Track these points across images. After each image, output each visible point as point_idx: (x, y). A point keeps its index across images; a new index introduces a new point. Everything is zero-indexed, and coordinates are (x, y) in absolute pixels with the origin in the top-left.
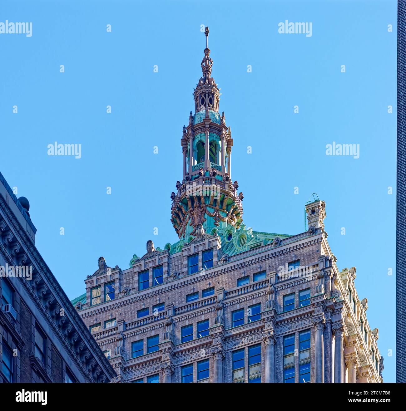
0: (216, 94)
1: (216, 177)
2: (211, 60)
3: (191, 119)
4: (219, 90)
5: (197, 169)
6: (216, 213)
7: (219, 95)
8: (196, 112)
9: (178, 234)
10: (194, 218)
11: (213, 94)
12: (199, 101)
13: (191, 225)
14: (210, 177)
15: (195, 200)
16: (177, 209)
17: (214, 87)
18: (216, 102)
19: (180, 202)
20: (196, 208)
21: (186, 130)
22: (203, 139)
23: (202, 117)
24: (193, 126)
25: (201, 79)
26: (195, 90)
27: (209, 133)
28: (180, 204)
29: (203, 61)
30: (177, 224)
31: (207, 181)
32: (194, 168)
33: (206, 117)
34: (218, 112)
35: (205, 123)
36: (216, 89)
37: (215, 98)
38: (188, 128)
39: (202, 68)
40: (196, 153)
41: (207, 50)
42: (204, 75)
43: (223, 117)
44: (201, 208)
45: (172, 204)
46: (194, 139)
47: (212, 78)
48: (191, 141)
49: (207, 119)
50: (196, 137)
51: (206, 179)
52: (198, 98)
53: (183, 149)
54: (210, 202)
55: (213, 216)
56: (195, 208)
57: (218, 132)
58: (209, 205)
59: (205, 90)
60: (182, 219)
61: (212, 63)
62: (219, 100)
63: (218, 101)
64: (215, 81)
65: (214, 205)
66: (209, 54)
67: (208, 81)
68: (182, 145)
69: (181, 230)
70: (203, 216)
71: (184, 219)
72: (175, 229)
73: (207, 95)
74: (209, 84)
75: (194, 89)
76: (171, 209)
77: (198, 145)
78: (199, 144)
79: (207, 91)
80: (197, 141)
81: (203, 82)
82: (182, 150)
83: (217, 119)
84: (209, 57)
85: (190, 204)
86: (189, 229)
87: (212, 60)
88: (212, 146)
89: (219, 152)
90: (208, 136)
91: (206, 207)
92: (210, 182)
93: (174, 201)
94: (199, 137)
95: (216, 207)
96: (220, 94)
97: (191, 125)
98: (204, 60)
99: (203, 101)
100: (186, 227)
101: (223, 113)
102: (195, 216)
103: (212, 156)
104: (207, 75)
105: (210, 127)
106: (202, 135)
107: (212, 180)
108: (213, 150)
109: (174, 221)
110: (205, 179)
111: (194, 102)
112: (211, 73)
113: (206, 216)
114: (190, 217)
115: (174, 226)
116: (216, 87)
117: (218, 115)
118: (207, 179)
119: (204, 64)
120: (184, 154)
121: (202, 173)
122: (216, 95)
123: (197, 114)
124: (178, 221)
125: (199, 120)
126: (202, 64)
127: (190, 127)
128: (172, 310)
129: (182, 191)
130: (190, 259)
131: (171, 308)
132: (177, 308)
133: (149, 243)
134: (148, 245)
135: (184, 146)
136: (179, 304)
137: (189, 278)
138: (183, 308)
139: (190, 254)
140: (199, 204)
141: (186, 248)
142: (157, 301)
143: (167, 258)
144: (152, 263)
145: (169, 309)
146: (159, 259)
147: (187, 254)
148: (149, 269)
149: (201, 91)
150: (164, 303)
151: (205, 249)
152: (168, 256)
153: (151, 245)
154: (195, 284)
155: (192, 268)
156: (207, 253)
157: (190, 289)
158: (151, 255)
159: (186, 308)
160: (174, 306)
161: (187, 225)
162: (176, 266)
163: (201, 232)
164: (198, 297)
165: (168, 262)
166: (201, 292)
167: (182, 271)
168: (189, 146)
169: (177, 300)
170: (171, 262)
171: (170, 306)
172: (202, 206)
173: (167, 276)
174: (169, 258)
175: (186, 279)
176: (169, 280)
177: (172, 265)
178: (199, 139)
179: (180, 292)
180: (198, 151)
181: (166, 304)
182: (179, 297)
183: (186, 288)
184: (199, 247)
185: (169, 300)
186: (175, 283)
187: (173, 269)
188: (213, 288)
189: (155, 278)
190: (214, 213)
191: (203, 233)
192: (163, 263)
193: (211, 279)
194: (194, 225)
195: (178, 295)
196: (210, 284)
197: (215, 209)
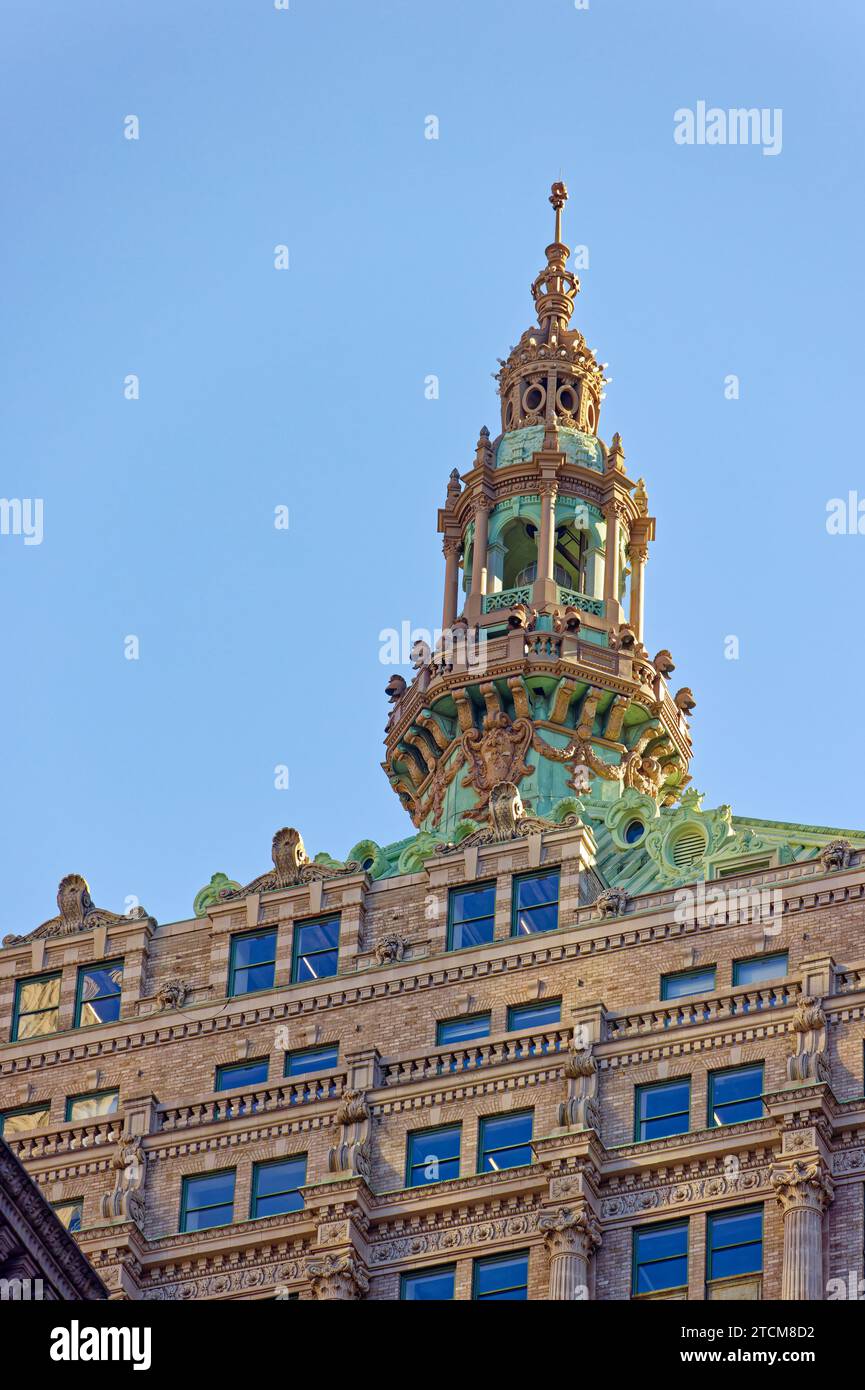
0: (589, 378)
1: (582, 634)
2: (573, 278)
3: (483, 449)
4: (601, 368)
5: (502, 605)
6: (577, 750)
7: (602, 383)
8: (504, 431)
9: (413, 812)
10: (481, 763)
11: (577, 382)
12: (519, 398)
13: (467, 785)
14: (555, 634)
15: (488, 706)
16: (411, 731)
17: (582, 359)
18: (590, 403)
19: (423, 708)
20: (493, 733)
21: (463, 485)
22: (531, 513)
23: (527, 445)
24: (490, 473)
25: (532, 332)
26: (503, 364)
27: (558, 496)
28: (425, 713)
29: (540, 281)
30: (406, 780)
31: (543, 646)
32: (491, 601)
33: (544, 448)
34: (594, 433)
35: (541, 464)
36: (589, 363)
37: (585, 393)
38: (468, 478)
39: (535, 299)
40: (498, 558)
41: (556, 251)
42: (541, 322)
43: (616, 450)
44: (513, 731)
45: (390, 714)
46: (492, 513)
47: (575, 331)
48: (479, 517)
49: (549, 453)
50: (502, 507)
51: (539, 640)
52: (516, 390)
53: (446, 540)
54: (551, 714)
55: (563, 760)
56: (489, 729)
57: (593, 493)
58: (547, 723)
59: (544, 366)
60: (431, 763)
61: (578, 287)
62: (602, 397)
63: (596, 402)
64: (585, 341)
65: (570, 724)
66: (565, 259)
67: (559, 341)
68: (442, 528)
69: (425, 798)
70: (522, 757)
71: (440, 766)
72: (397, 796)
73: (552, 382)
74: (562, 348)
75: (499, 360)
76: (386, 730)
77: (508, 532)
78: (515, 528)
79: (554, 368)
80: (502, 519)
81: (539, 342)
82: (442, 544)
83: (590, 453)
84: (564, 269)
85: (465, 716)
86: (460, 798)
87: (576, 278)
88: (566, 538)
89: (597, 556)
90: (553, 506)
91: (536, 728)
92: (553, 648)
93: (402, 703)
94: (516, 506)
95: (575, 728)
96: (605, 380)
97: (482, 469)
98: (547, 278)
99: (535, 398)
100: (444, 790)
101: (617, 437)
102: (488, 756)
103: (568, 566)
104: (554, 320)
105: (560, 477)
106: (527, 500)
107: (565, 642)
108: (573, 549)
109: (393, 769)
110: (533, 640)
111: (498, 399)
112: (569, 317)
113: (534, 758)
114: (465, 760)
115: (393, 787)
116: (589, 357)
117: (596, 442)
118: (544, 640)
119: (544, 289)
120: (451, 557)
121: (520, 621)
122: (591, 381)
123: (507, 435)
124: (413, 769)
125: (519, 453)
126: (535, 289)
127: (478, 475)
128: (371, 1070)
129: (436, 675)
130: (459, 899)
131: (366, 1063)
132: (395, 1062)
133: (286, 838)
134: (281, 845)
135: (452, 532)
136: (403, 1049)
137: (453, 963)
138: (421, 1064)
139: (458, 879)
140: (504, 719)
141: (443, 861)
142: (305, 1035)
143: (358, 891)
144: (292, 904)
145: (357, 1065)
146: (324, 892)
147: (448, 882)
148: (277, 926)
149: (530, 368)
150: (338, 1042)
151: (524, 866)
152: (363, 882)
153: (291, 844)
154: (478, 984)
155: (466, 927)
156: (533, 882)
157: (454, 1001)
158: (289, 877)
159: (434, 1066)
160: (380, 1056)
161: (453, 786)
162: (395, 918)
163: (509, 811)
164: (487, 1029)
165: (362, 905)
166: (504, 1011)
167: (421, 936)
168: (469, 533)
169: (396, 1034)
170: (376, 906)
171: (364, 1056)
172: (516, 725)
173: (355, 953)
174: (368, 890)
175: (436, 966)
176: (362, 964)
177: (378, 914)
178: (515, 512)
179: (408, 1007)
180: (507, 550)
181: (346, 1046)
182: (406, 1024)
183: (437, 998)
184: (501, 860)
185: (360, 1034)
186: (391, 976)
187: (384, 930)
188: (556, 1001)
189: (302, 957)
190: (568, 749)
191: (520, 812)
192: (339, 905)
193: (547, 971)
194: (481, 784)
195: (400, 1018)
196: (541, 985)
197: (571, 736)
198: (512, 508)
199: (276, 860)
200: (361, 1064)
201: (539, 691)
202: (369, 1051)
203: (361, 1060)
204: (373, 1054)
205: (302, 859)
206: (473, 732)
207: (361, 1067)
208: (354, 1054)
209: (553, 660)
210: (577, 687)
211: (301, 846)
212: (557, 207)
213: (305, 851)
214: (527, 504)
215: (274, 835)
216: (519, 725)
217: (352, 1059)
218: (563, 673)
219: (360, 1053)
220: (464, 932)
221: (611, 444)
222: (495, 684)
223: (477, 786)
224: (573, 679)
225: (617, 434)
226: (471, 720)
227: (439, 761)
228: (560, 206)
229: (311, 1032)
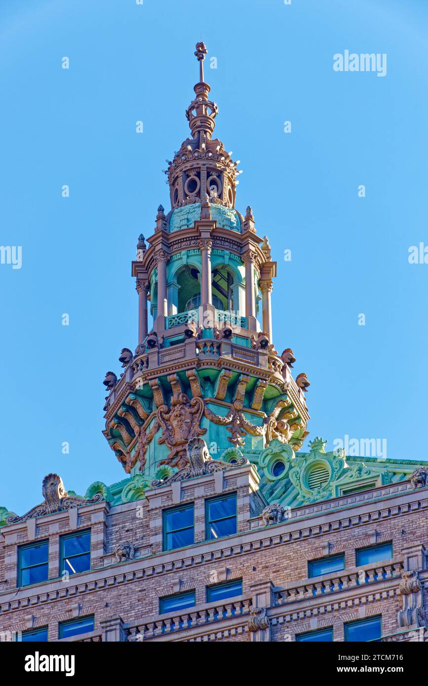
0: (228, 171)
1: (233, 340)
2: (213, 105)
3: (161, 220)
4: (235, 164)
5: (179, 323)
6: (234, 417)
7: (237, 174)
8: (173, 208)
9: (124, 463)
10: (170, 428)
11: (220, 174)
12: (182, 186)
13: (162, 443)
14: (216, 340)
15: (174, 390)
16: (123, 409)
17: (223, 158)
18: (229, 187)
19: (130, 393)
20: (178, 407)
21: (147, 244)
22: (195, 262)
23: (190, 216)
24: (166, 236)
25: (188, 142)
26: (170, 163)
27: (212, 250)
28: (132, 397)
29: (192, 108)
30: (119, 442)
31: (208, 349)
32: (171, 321)
33: (201, 218)
34: (233, 207)
35: (200, 228)
36: (227, 161)
37: (226, 181)
38: (151, 240)
39: (189, 120)
40: (174, 291)
41: (201, 88)
42: (193, 135)
43: (249, 217)
44: (190, 406)
45: (106, 398)
46: (168, 262)
47: (217, 140)
48: (160, 266)
49: (205, 221)
50: (175, 258)
51: (205, 345)
52: (180, 180)
53: (138, 281)
54: (215, 394)
55: (225, 424)
56: (175, 405)
57: (235, 247)
58: (214, 400)
59: (198, 164)
60: (136, 429)
61: (217, 111)
62: (237, 183)
63: (233, 186)
64: (224, 146)
65: (229, 400)
66: (207, 93)
67: (207, 147)
68: (135, 273)
69: (133, 453)
70: (198, 423)
71: (143, 431)
72: (113, 453)
73: (204, 174)
74: (210, 151)
75: (167, 161)
76: (105, 409)
77: (180, 275)
78: (184, 271)
79: (204, 165)
80: (176, 266)
81: (194, 148)
82: (135, 284)
83: (232, 221)
84: (207, 99)
85: (158, 397)
86: (157, 452)
87: (215, 105)
88: (218, 277)
89: (240, 289)
90: (209, 256)
91: (206, 403)
92: (215, 350)
93: (115, 391)
94: (185, 257)
95: (232, 402)
96: (238, 172)
97: (161, 233)
98: (196, 105)
99: (193, 185)
100: (146, 447)
101: (249, 209)
102: (175, 423)
103: (220, 296)
104: (202, 133)
105: (213, 237)
106: (192, 253)
107: (223, 346)
108: (223, 284)
109: (111, 435)
110: (201, 345)
111: (168, 187)
112: (212, 131)
113: (206, 423)
114: (159, 426)
115: (111, 446)
116: (227, 157)
117: (235, 213)
118: (209, 344)
119: (194, 113)
120: (142, 293)
121: (192, 333)
122: (229, 173)
123: (176, 210)
124: (125, 434)
125: (185, 222)
126: (188, 114)
127: (159, 237)
128: (118, 632)
129: (138, 371)
130: (169, 516)
131: (114, 627)
132: (133, 626)
133: (51, 480)
134: (49, 485)
135: (141, 276)
136: (137, 617)
137: (168, 559)
138: (151, 627)
139: (169, 503)
140: (185, 398)
141: (157, 492)
142: (71, 610)
143: (102, 514)
144: (58, 524)
145: (108, 629)
146: (79, 515)
147: (162, 505)
148: (48, 539)
149: (188, 165)
150: (93, 615)
151: (212, 493)
152: (105, 508)
153: (55, 485)
154: (185, 573)
155: (174, 534)
156: (217, 503)
157: (169, 585)
158: (55, 506)
159: (160, 627)
160: (123, 623)
161: (152, 444)
162: (127, 531)
163: (201, 456)
164: (193, 601)
165: (104, 523)
166: (204, 589)
167: (145, 542)
168: (154, 276)
169: (132, 607)
170: (114, 523)
171: (112, 623)
172: (193, 402)
173: (102, 555)
174: (108, 513)
175: (156, 562)
176: (107, 562)
177: (115, 529)
178: (184, 261)
179: (139, 589)
180: (180, 287)
181: (98, 618)
182: (139, 601)
183: (158, 582)
184: (196, 490)
185: (108, 608)
186: (127, 569)
187: (120, 539)
188: (239, 581)
189: (65, 559)
190: (228, 416)
191: (207, 457)
192: (89, 523)
193: (231, 561)
194: (172, 442)
195: (135, 597)
196: (228, 571)
197: (229, 407)
198: (181, 259)
199: (46, 495)
200: (111, 628)
201: (207, 379)
202: (116, 619)
203: (111, 626)
204: (119, 621)
205: (63, 494)
206: (164, 408)
207: (111, 630)
208: (106, 622)
209: (215, 357)
210: (233, 375)
211: (61, 485)
212: (200, 59)
213: (63, 489)
214: (192, 256)
215: (44, 479)
216: (195, 401)
217: (104, 625)
218: (223, 366)
219: (110, 621)
220: (173, 539)
221: (245, 214)
222: (178, 375)
223: (169, 443)
224: (230, 370)
225: (249, 207)
226: (162, 399)
227: (142, 428)
228: (202, 58)
229: (75, 609)
